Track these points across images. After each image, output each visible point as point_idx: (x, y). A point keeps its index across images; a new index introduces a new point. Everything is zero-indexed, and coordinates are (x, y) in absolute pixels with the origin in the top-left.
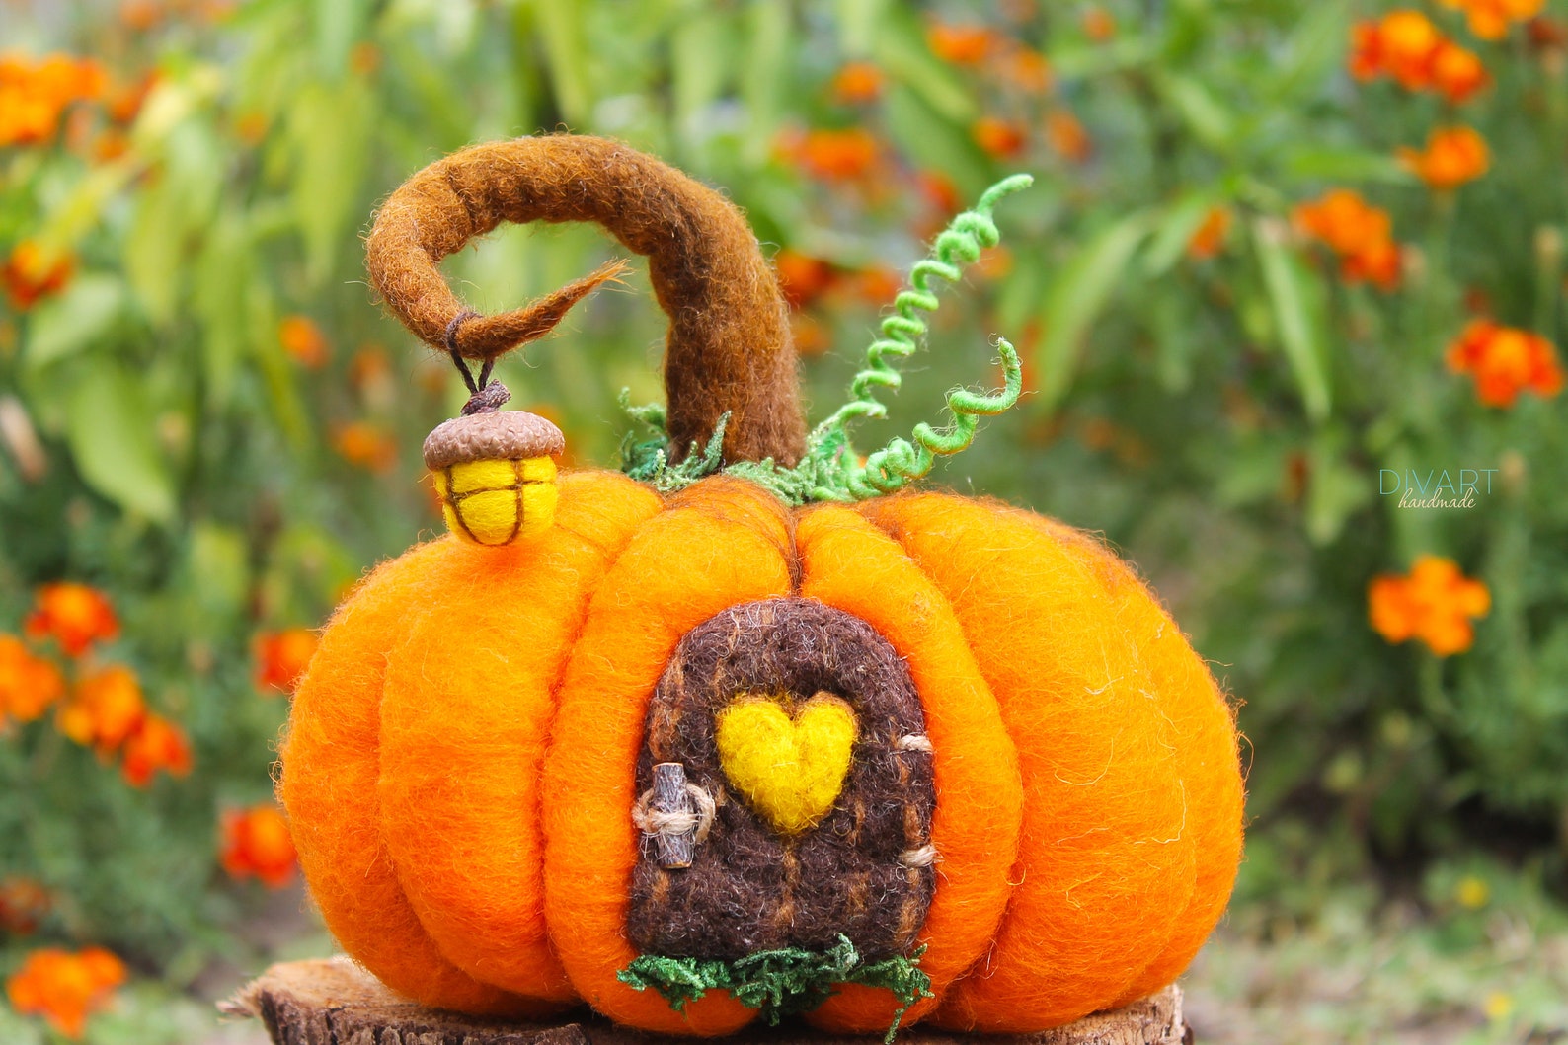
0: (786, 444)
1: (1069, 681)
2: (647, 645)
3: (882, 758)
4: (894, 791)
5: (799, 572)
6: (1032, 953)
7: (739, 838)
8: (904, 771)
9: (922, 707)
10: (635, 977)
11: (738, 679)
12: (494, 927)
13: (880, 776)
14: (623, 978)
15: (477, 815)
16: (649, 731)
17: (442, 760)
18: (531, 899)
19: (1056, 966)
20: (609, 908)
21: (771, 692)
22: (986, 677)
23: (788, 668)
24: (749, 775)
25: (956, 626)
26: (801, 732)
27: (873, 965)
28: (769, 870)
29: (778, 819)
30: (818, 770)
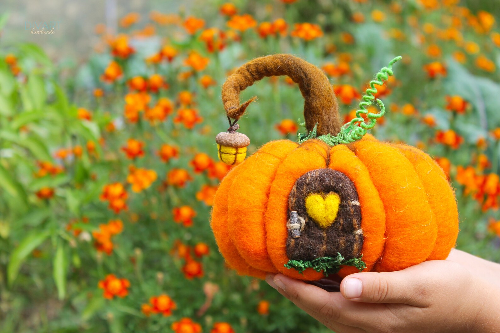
0: (335, 130)
1: (396, 185)
2: (288, 182)
3: (346, 207)
4: (350, 216)
5: (328, 162)
6: (391, 256)
7: (311, 230)
8: (352, 210)
9: (357, 194)
10: (288, 266)
11: (309, 189)
12: (255, 255)
13: (346, 212)
14: (285, 266)
15: (249, 227)
16: (289, 204)
17: (240, 214)
18: (263, 247)
19: (398, 259)
20: (282, 249)
21: (318, 192)
22: (375, 186)
23: (322, 186)
24: (313, 213)
25: (367, 173)
26: (326, 202)
27: (349, 260)
28: (320, 237)
29: (321, 224)
30: (329, 211)
